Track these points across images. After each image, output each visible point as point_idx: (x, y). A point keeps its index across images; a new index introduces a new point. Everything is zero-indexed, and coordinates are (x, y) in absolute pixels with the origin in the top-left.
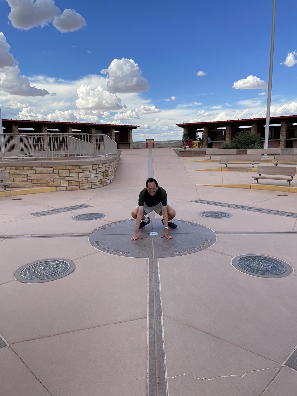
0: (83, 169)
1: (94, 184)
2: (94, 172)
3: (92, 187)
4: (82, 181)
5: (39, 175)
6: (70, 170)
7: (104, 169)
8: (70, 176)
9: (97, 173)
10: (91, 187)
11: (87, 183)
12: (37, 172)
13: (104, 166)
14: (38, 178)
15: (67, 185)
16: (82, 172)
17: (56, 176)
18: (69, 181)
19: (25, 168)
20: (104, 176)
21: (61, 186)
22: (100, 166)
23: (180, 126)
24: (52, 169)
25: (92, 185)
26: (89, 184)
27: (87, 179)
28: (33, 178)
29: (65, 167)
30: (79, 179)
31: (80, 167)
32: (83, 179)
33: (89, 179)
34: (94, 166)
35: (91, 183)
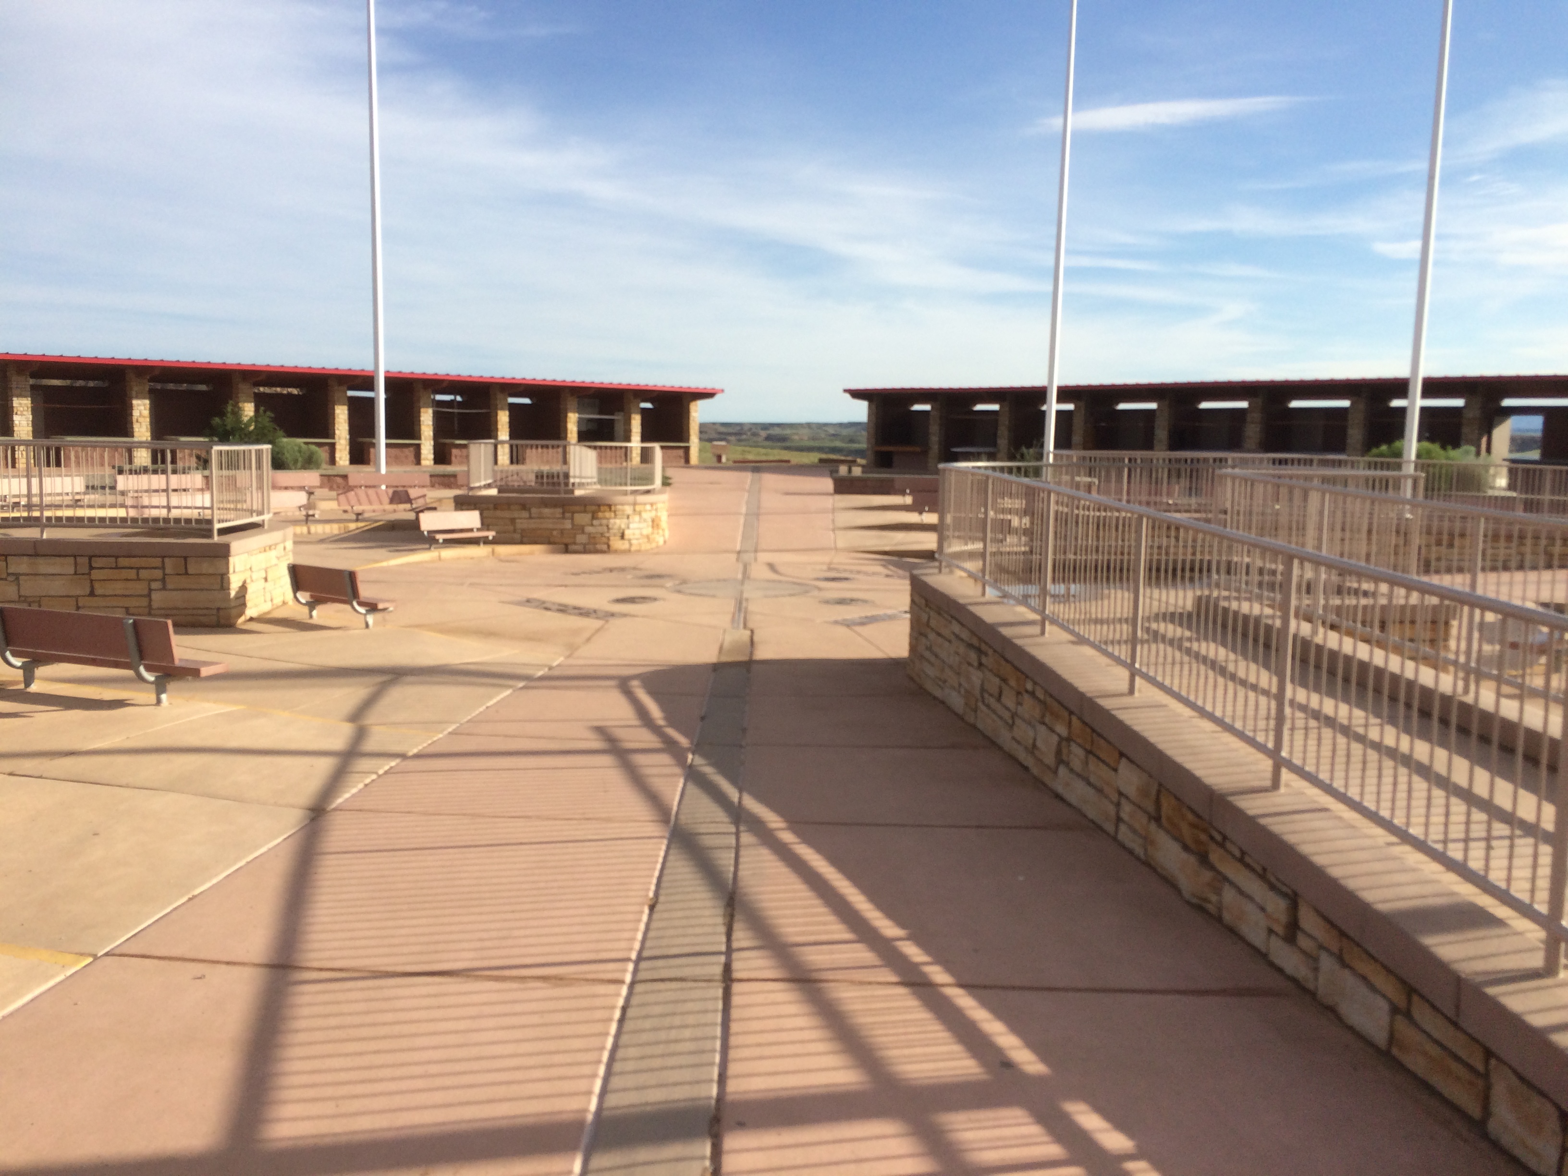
1: (636, 541)
2: (637, 518)
3: (632, 548)
4: (614, 535)
5: (538, 521)
6: (593, 512)
7: (653, 514)
8: (592, 525)
9: (641, 520)
12: (533, 515)
13: (654, 507)
14: (533, 526)
15: (587, 541)
16: (615, 518)
17: (568, 525)
18: (591, 535)
19: (512, 507)
20: (654, 529)
21: (575, 543)
22: (648, 507)
23: (857, 394)
24: (559, 510)
26: (626, 542)
27: (623, 533)
28: (525, 526)
29: (585, 507)
31: (612, 508)
32: (615, 531)
33: (627, 532)
35: (630, 540)
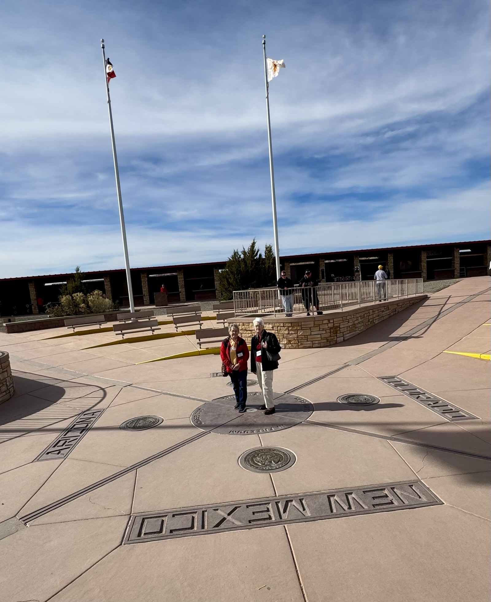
0: (302, 326)
1: (317, 342)
2: (318, 328)
3: (314, 346)
4: (301, 339)
6: (288, 327)
7: (331, 325)
9: (320, 330)
10: (312, 345)
11: (307, 341)
13: (332, 321)
15: (286, 342)
16: (302, 329)
18: (288, 339)
20: (332, 333)
22: (326, 322)
25: (313, 344)
26: (310, 342)
27: (307, 338)
29: (283, 324)
30: (299, 337)
31: (299, 324)
32: (302, 337)
33: (310, 337)
34: (317, 323)
35: (312, 341)
